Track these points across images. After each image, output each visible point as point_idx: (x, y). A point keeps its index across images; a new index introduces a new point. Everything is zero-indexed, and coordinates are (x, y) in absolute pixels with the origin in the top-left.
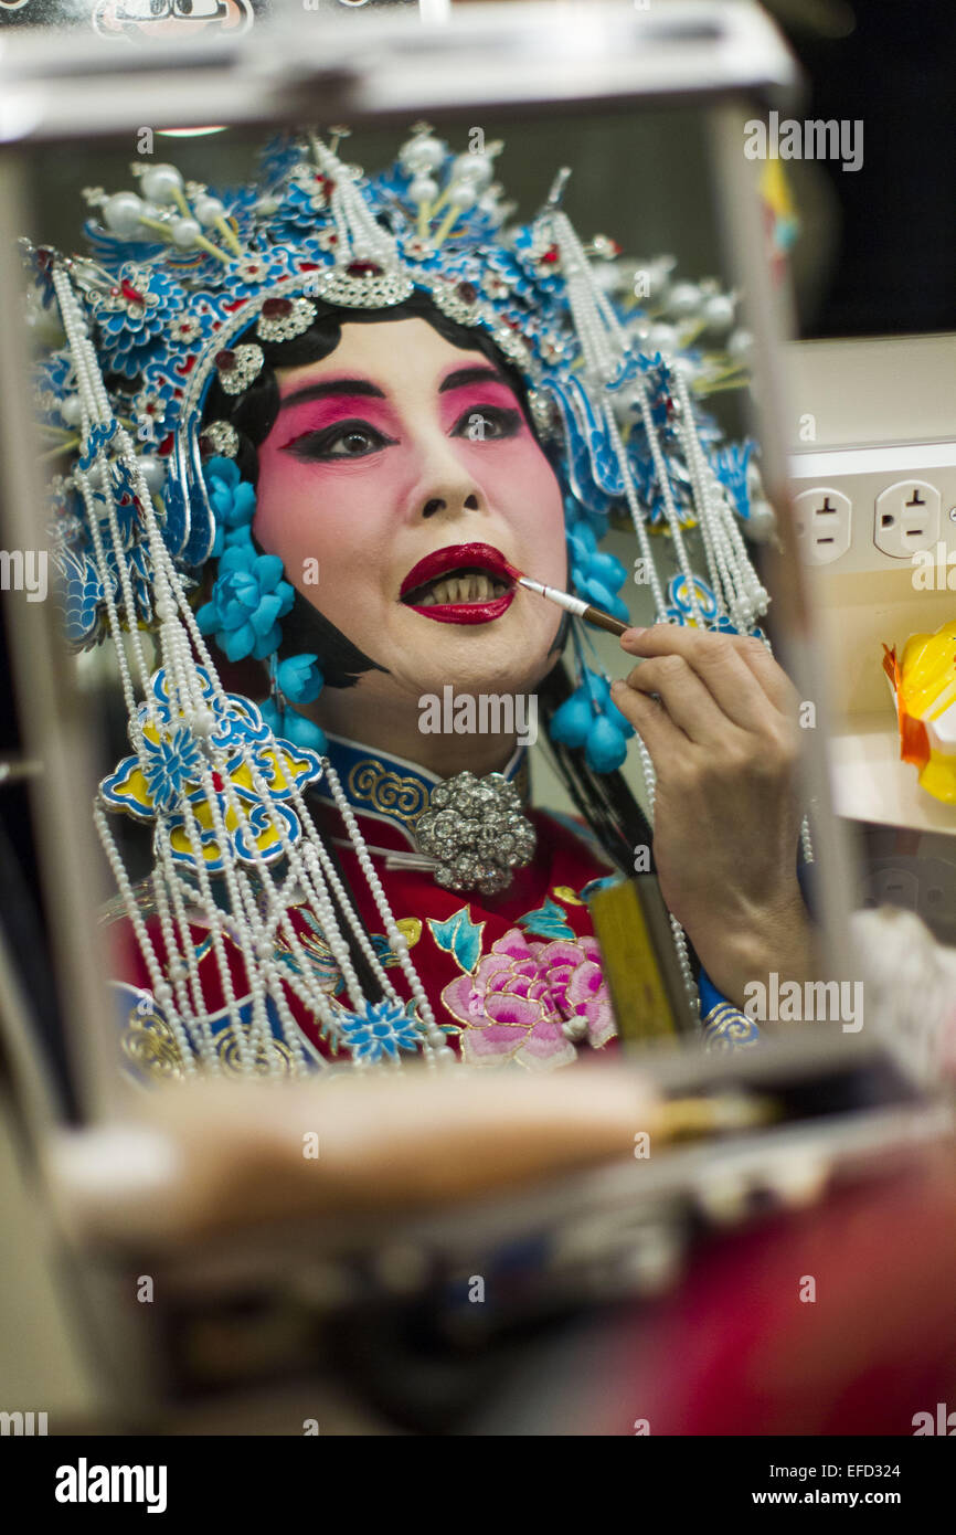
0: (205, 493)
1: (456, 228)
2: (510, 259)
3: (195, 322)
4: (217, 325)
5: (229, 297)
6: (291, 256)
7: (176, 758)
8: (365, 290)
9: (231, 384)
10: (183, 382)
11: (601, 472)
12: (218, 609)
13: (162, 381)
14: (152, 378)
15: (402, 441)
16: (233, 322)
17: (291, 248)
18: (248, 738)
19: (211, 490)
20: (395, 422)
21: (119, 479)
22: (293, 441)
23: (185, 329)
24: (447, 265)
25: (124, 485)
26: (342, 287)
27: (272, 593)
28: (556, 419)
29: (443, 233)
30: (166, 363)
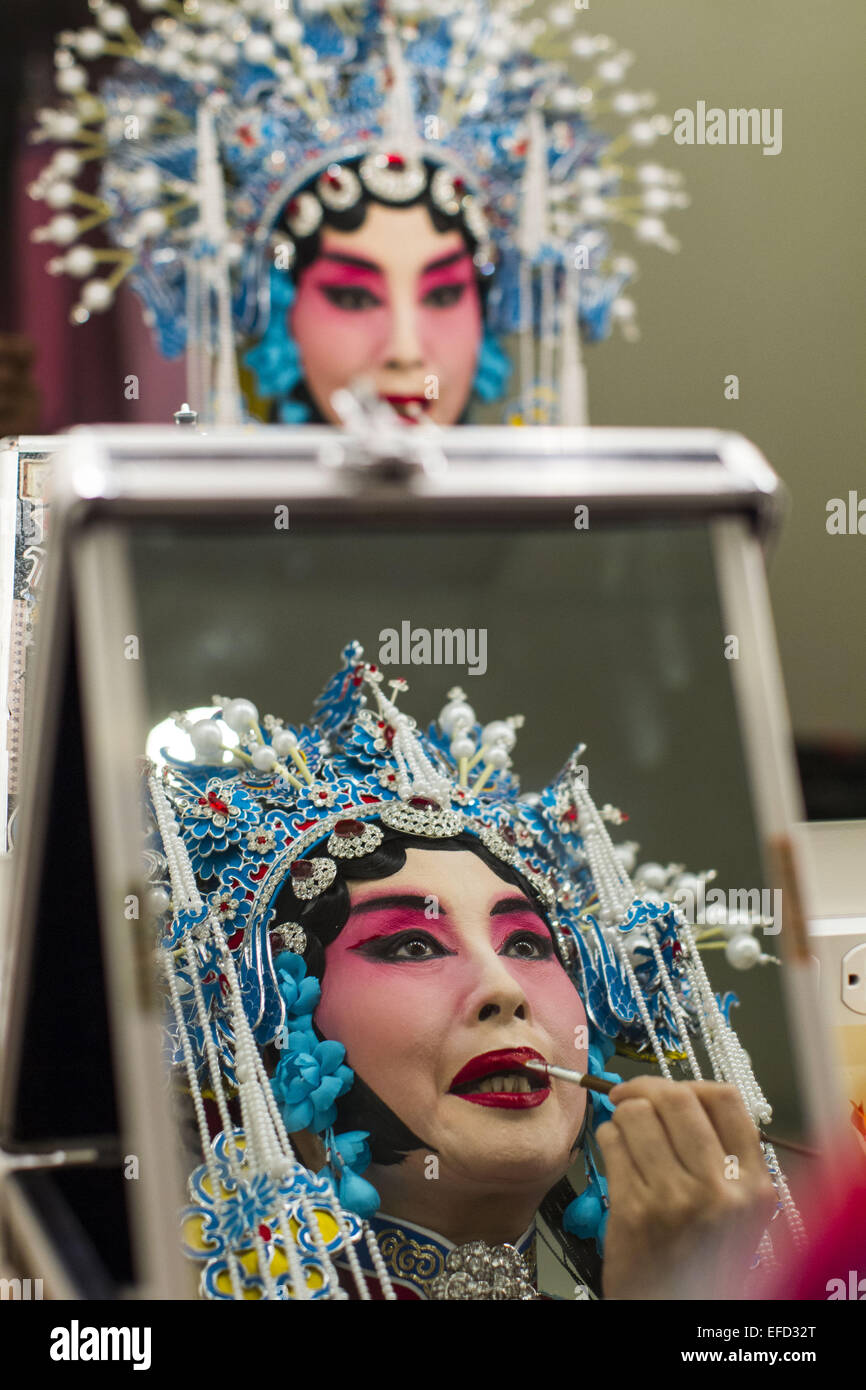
0: (276, 982)
1: (488, 785)
2: (536, 813)
3: (270, 835)
4: (289, 840)
5: (301, 818)
6: (355, 788)
7: (252, 1201)
8: (427, 821)
9: (303, 890)
10: (255, 887)
11: (615, 1002)
12: (282, 1084)
13: (236, 883)
14: (227, 880)
15: (459, 952)
16: (303, 839)
17: (356, 782)
18: (309, 1189)
19: (281, 980)
20: (455, 937)
21: (205, 958)
22: (361, 942)
23: (261, 840)
24: (483, 813)
25: (212, 964)
26: (405, 816)
27: (331, 1074)
28: (573, 952)
29: (479, 786)
30: (240, 868)
